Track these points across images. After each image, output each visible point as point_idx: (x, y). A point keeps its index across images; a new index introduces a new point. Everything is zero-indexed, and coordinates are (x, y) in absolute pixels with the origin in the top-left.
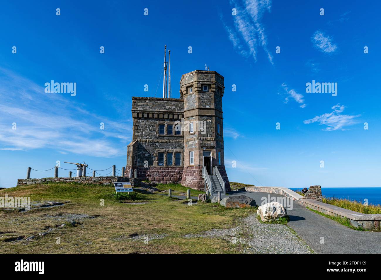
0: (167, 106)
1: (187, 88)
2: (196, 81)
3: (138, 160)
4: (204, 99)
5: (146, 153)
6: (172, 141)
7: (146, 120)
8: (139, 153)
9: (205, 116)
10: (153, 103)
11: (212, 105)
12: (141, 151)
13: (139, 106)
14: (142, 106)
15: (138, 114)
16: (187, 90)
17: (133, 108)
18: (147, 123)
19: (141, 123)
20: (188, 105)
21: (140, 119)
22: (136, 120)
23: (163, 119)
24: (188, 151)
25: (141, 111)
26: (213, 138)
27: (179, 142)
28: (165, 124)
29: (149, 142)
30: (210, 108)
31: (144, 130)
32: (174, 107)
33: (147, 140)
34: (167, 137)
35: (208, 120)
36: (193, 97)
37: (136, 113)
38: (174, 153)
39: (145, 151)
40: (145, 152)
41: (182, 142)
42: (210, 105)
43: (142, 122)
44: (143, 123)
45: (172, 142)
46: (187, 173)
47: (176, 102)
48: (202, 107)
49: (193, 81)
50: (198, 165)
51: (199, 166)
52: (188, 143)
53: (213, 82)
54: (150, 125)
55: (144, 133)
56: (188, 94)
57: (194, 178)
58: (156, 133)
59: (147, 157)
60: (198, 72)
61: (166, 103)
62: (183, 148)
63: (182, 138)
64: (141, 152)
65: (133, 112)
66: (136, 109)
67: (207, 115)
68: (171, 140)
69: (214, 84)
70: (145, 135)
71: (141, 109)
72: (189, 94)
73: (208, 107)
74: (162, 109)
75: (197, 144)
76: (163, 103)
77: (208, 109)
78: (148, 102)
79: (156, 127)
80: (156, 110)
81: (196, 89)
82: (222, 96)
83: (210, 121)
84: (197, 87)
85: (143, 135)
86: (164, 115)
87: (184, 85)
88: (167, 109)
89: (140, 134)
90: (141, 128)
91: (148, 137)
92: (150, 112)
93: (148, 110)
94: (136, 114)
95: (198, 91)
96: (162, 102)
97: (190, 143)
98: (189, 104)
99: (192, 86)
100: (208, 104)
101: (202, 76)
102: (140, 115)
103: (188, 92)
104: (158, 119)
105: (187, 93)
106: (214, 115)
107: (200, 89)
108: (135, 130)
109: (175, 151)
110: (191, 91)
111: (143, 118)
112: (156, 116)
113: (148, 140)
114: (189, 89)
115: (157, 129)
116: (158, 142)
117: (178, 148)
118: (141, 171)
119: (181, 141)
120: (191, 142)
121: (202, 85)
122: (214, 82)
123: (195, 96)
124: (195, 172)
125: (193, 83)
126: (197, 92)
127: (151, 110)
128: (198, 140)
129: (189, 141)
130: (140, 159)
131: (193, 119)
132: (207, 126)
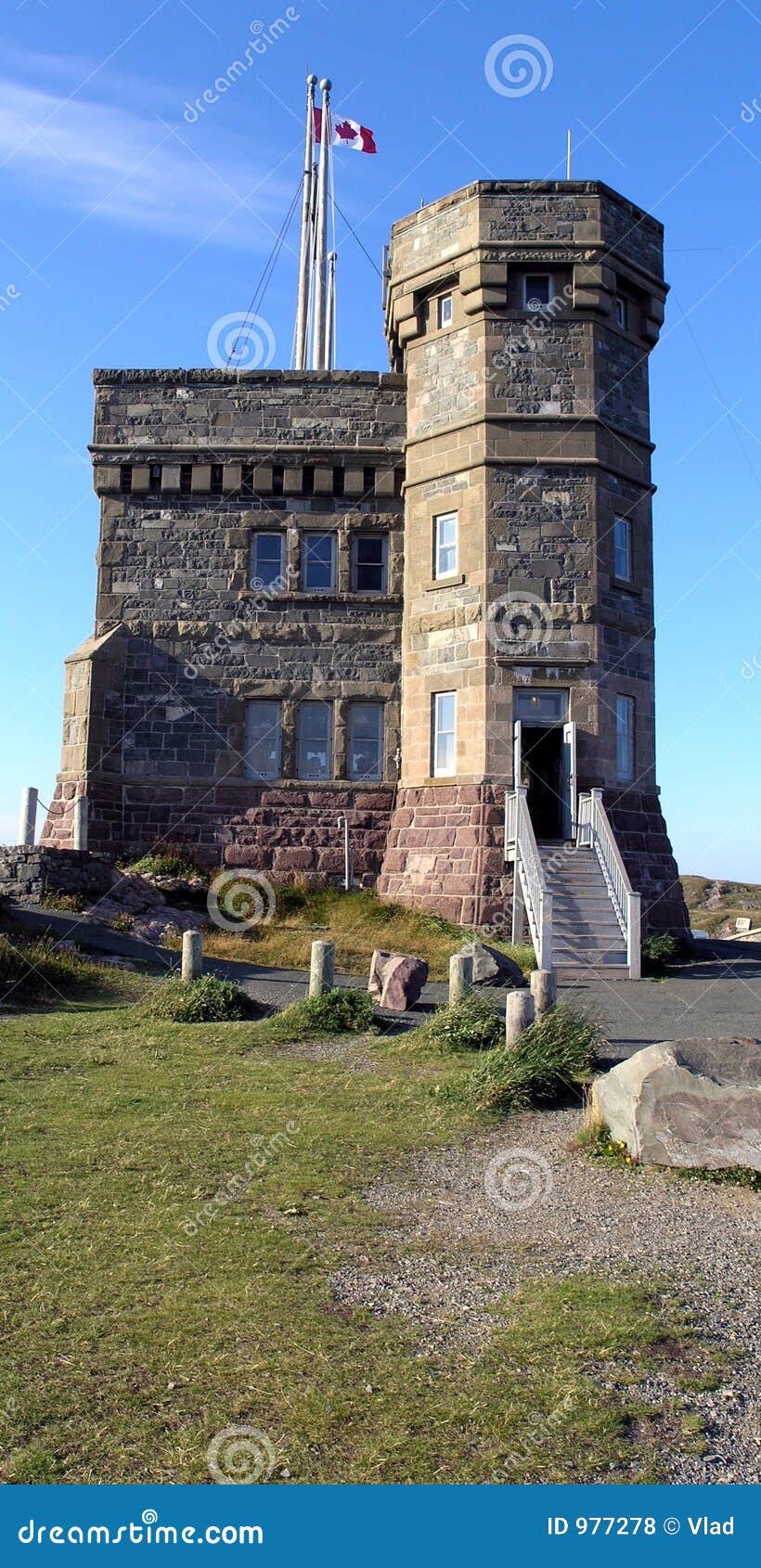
0: (302, 415)
1: (421, 296)
2: (472, 250)
3: (127, 742)
4: (528, 363)
5: (169, 703)
6: (329, 626)
7: (173, 506)
8: (129, 700)
9: (530, 465)
10: (215, 405)
11: (582, 397)
12: (141, 690)
13: (132, 421)
14: (152, 423)
15: (126, 469)
16: (421, 313)
17: (99, 436)
18: (179, 524)
19: (145, 524)
20: (425, 408)
21: (139, 499)
22: (117, 507)
23: (276, 496)
24: (422, 688)
25: (143, 451)
26: (584, 607)
27: (372, 635)
28: (284, 530)
29: (187, 635)
30: (566, 416)
31: (159, 568)
32: (343, 423)
33: (176, 626)
34: (301, 604)
35: (554, 494)
36: (459, 353)
37: (113, 465)
38: (338, 704)
39: (168, 693)
40: (164, 698)
41: (392, 637)
42: (566, 397)
43: (149, 518)
44: (154, 524)
45: (330, 639)
46: (412, 826)
47: (359, 393)
48: (511, 412)
49: (454, 249)
50: (478, 777)
51: (488, 781)
52: (425, 639)
53: (584, 248)
54: (195, 537)
55: (159, 583)
56: (428, 336)
58: (231, 581)
59: (177, 725)
60: (491, 191)
61: (292, 397)
62: (394, 674)
63: (390, 616)
64: (140, 698)
65: (101, 456)
66: (117, 441)
67: (543, 464)
68: (321, 627)
69: (592, 261)
70: (165, 595)
71: (145, 441)
72: (438, 333)
73: (550, 409)
74: (266, 434)
75: (475, 647)
76: (272, 401)
77: (552, 422)
78: (185, 396)
79: (233, 547)
80: (235, 444)
81: (477, 299)
82: (652, 341)
83: (566, 498)
84: (484, 285)
85: (153, 595)
86: (278, 471)
87: (403, 282)
88: (301, 435)
89: (136, 589)
90: (144, 553)
91: (184, 605)
92: (195, 455)
93: (187, 443)
94: (118, 470)
95: (487, 307)
96: (271, 397)
97: (433, 638)
98: (432, 398)
99: (453, 280)
100: (556, 389)
101: (516, 214)
102: (140, 479)
103: (431, 322)
104: (246, 496)
105: (422, 332)
106: (594, 460)
107: (501, 298)
108: (110, 565)
109: (344, 694)
110: (447, 318)
111: (154, 496)
112: (232, 479)
113: (181, 624)
114: (433, 304)
115: (238, 558)
116: (243, 636)
117: (362, 672)
118: (139, 808)
119: (383, 632)
120: (439, 635)
121: (514, 268)
122: (591, 247)
123: (472, 346)
124: (464, 822)
125: (459, 263)
126: (481, 315)
127: (203, 443)
128: (483, 624)
129: (431, 630)
130: (138, 735)
131: (455, 488)
132: (547, 530)
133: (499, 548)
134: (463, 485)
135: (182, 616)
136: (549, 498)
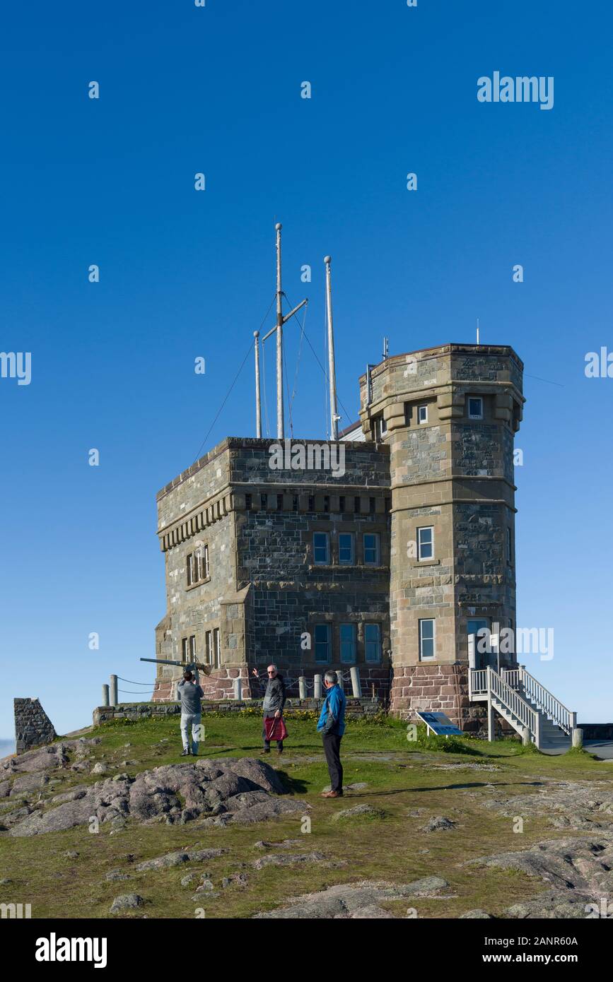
1: (408, 405)
3: (258, 647)
4: (472, 448)
5: (277, 625)
7: (272, 517)
9: (474, 504)
11: (497, 467)
12: (262, 618)
13: (251, 469)
15: (249, 497)
16: (408, 414)
17: (233, 477)
18: (276, 528)
19: (258, 527)
20: (409, 467)
21: (255, 513)
22: (243, 518)
23: (326, 513)
24: (411, 617)
25: (258, 486)
26: (499, 577)
28: (329, 531)
30: (490, 477)
31: (268, 552)
32: (359, 472)
35: (484, 519)
36: (432, 440)
37: (241, 494)
38: (360, 624)
39: (275, 620)
40: (275, 623)
43: (260, 524)
44: (263, 528)
46: (411, 686)
48: (464, 474)
50: (451, 661)
51: (457, 663)
52: (414, 592)
54: (285, 533)
55: (268, 560)
56: (411, 428)
57: (442, 702)
58: (305, 559)
59: (282, 637)
60: (457, 352)
62: (387, 608)
63: (384, 577)
64: (263, 623)
65: (235, 489)
66: (243, 481)
67: (479, 503)
70: (271, 567)
71: (258, 481)
72: (417, 427)
73: (483, 473)
74: (320, 478)
75: (448, 597)
77: (484, 481)
79: (305, 540)
80: (305, 483)
81: (447, 412)
83: (490, 521)
84: (452, 406)
85: (265, 567)
86: (327, 499)
87: (396, 395)
88: (338, 478)
89: (257, 563)
90: (259, 544)
91: (282, 572)
92: (284, 489)
93: (280, 482)
94: (244, 496)
95: (452, 417)
97: (419, 592)
98: (415, 463)
99: (433, 399)
100: (485, 463)
101: (467, 364)
102: (256, 502)
103: (413, 420)
104: (311, 512)
105: (407, 424)
106: (502, 500)
108: (243, 550)
109: (363, 619)
110: (424, 418)
111: (262, 511)
112: (303, 503)
113: (282, 583)
114: (415, 409)
115: (308, 547)
116: (314, 589)
117: (371, 607)
119: (381, 587)
120: (423, 590)
121: (467, 396)
123: (441, 437)
124: (446, 683)
125: (437, 391)
126: (449, 421)
127: (288, 482)
128: (453, 585)
129: (418, 587)
130: (262, 643)
131: (432, 513)
132: (481, 537)
133: (460, 547)
134: (437, 513)
135: (282, 579)
136: (481, 521)
